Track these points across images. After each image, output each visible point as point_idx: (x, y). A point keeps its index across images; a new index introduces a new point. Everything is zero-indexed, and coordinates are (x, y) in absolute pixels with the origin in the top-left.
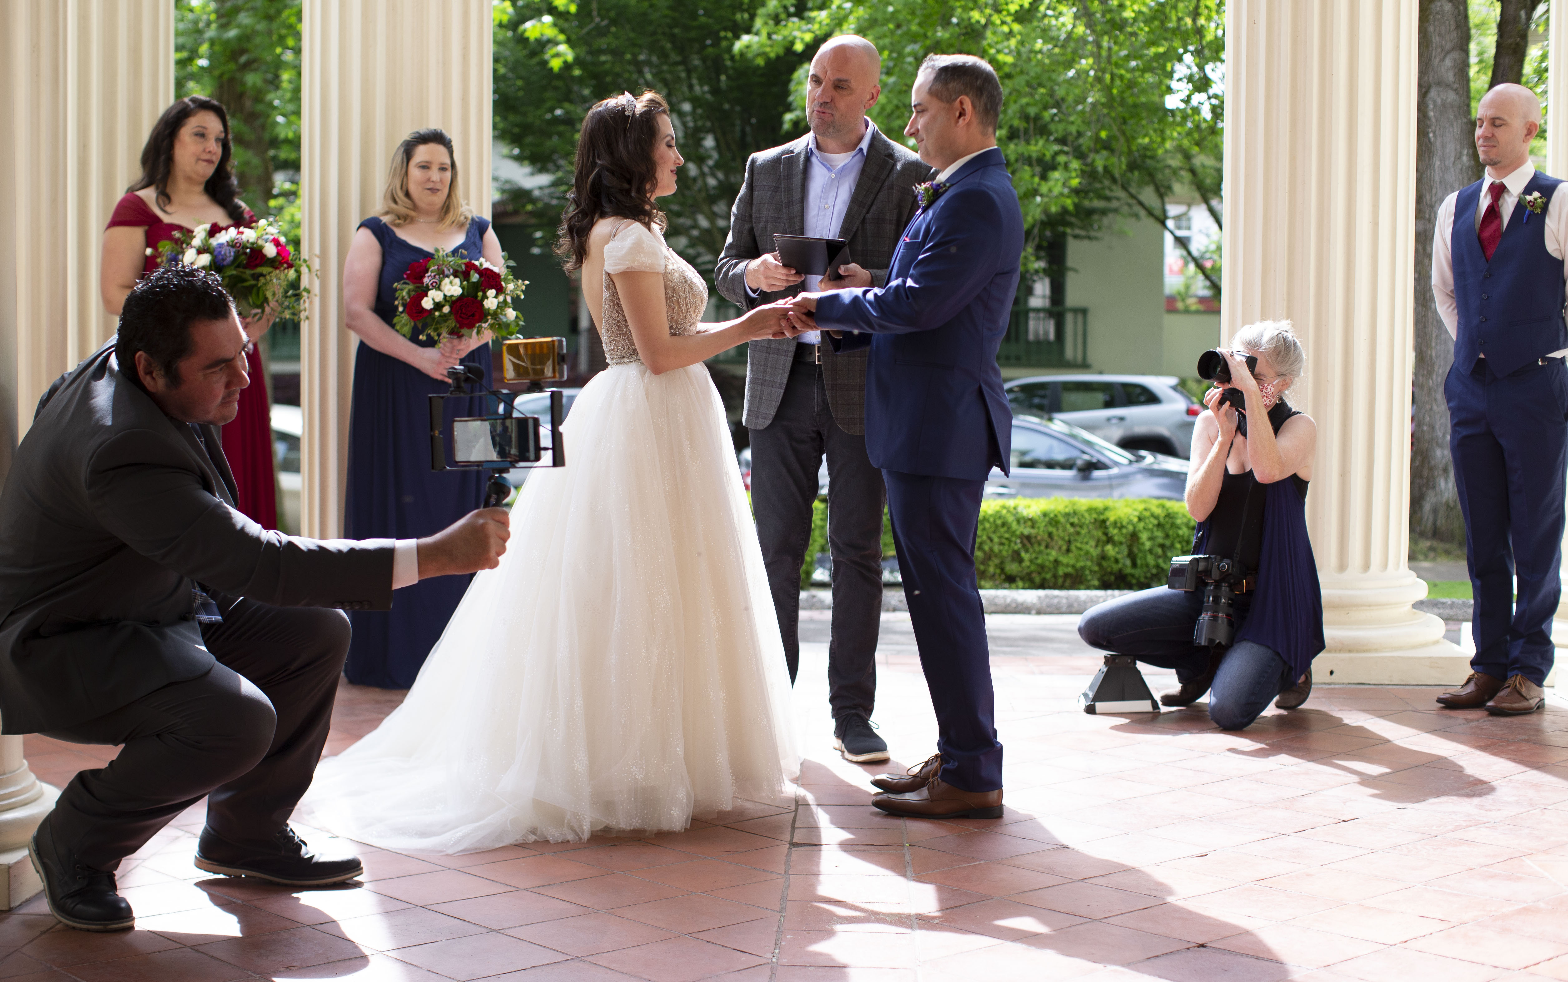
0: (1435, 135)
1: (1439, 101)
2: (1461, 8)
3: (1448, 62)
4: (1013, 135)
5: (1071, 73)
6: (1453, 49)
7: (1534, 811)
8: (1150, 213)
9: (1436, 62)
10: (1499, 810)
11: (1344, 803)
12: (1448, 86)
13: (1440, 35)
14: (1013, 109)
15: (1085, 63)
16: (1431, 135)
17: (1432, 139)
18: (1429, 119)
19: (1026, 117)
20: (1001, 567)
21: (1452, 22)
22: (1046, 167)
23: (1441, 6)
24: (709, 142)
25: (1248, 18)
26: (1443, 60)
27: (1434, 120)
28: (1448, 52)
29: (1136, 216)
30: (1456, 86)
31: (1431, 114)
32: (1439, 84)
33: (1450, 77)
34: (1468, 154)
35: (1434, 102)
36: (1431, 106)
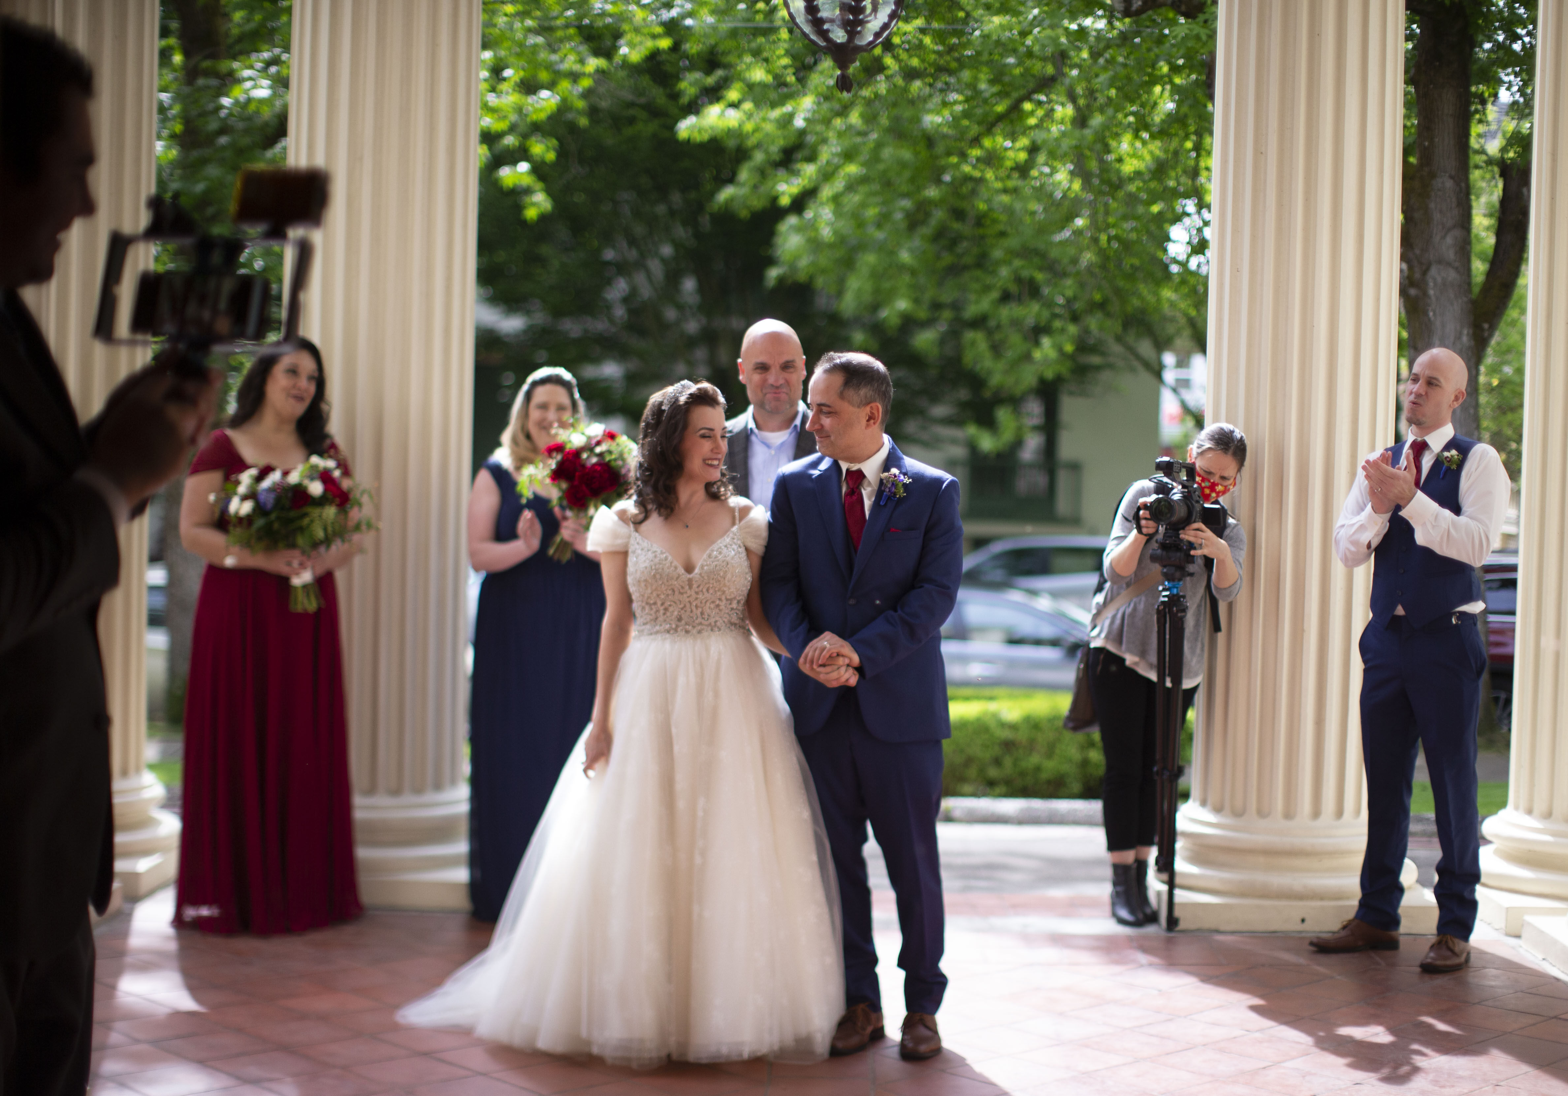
0: (1435, 314)
1: (1439, 280)
2: (1463, 185)
3: (1449, 240)
4: (1006, 297)
5: (1066, 234)
6: (1454, 227)
7: (1486, 1088)
8: (1147, 365)
9: (1437, 239)
10: (1453, 1086)
11: (1304, 1077)
12: (1449, 264)
13: (1441, 212)
14: (1004, 272)
15: (1080, 222)
16: (1431, 314)
17: (1432, 319)
18: (1429, 297)
19: (1018, 280)
20: (982, 771)
21: (1454, 200)
22: (1037, 332)
23: (1443, 183)
24: (689, 285)
25: (1231, 266)
26: (1444, 237)
27: (1433, 299)
28: (1449, 230)
29: (1133, 370)
30: (1457, 264)
31: (1431, 292)
32: (1440, 262)
33: (1451, 255)
34: (1468, 334)
35: (1435, 280)
36: (1431, 284)
